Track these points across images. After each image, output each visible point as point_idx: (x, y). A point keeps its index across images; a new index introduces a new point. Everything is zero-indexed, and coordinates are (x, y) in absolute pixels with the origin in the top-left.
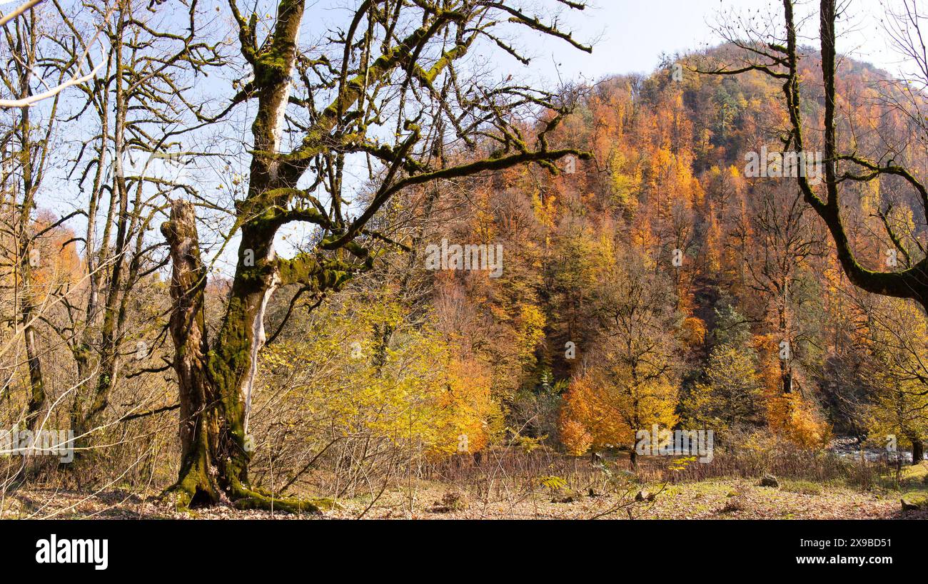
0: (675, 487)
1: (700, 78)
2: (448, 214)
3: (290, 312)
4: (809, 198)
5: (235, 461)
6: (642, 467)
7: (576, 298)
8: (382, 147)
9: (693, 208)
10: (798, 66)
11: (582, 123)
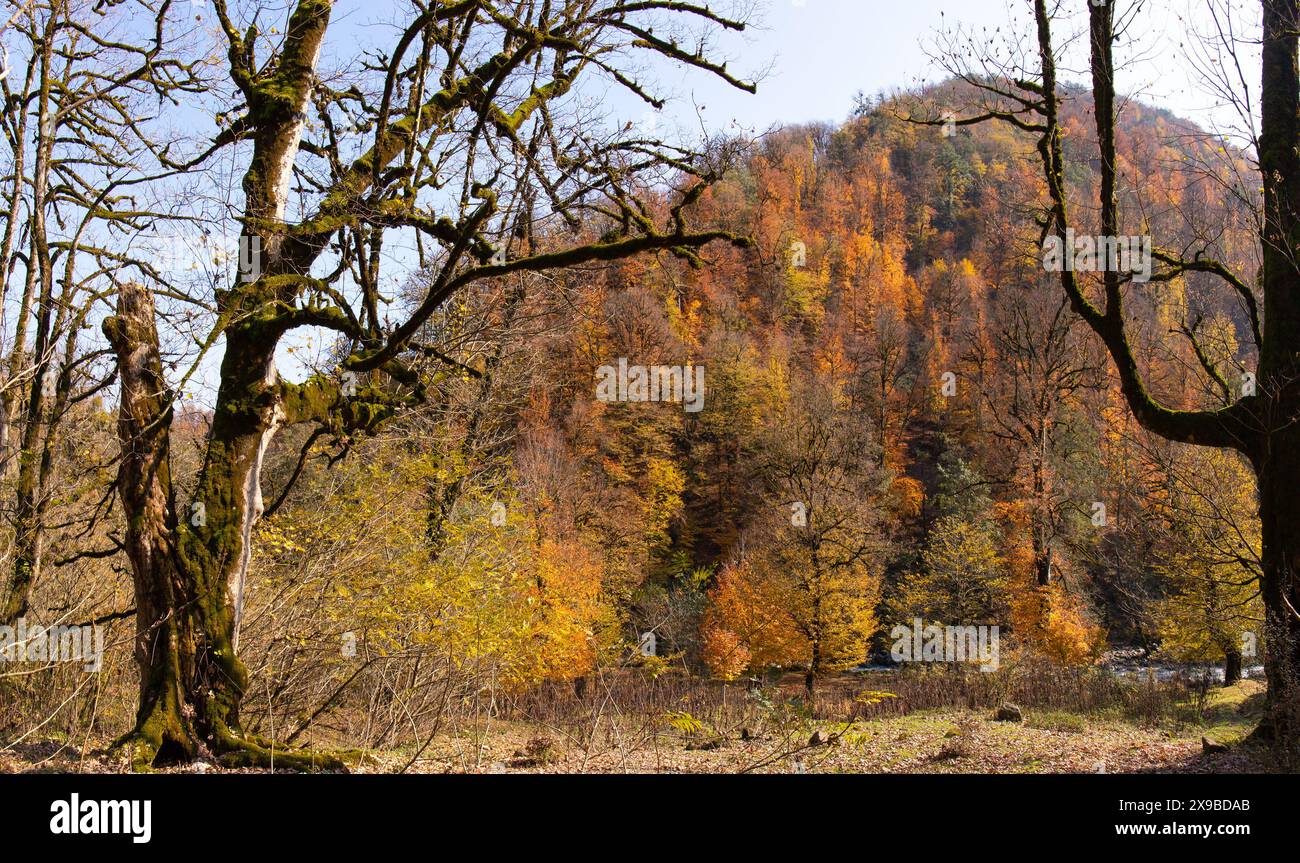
0: (869, 724)
1: (916, 131)
2: (539, 324)
3: (300, 465)
4: (1079, 306)
5: (220, 696)
6: (823, 695)
7: (732, 451)
8: (440, 221)
9: (907, 320)
10: (1059, 113)
11: (741, 195)
